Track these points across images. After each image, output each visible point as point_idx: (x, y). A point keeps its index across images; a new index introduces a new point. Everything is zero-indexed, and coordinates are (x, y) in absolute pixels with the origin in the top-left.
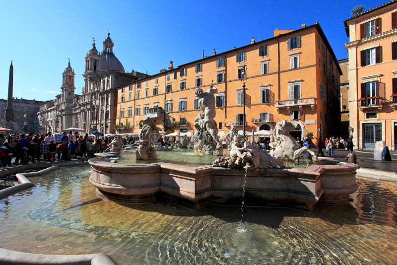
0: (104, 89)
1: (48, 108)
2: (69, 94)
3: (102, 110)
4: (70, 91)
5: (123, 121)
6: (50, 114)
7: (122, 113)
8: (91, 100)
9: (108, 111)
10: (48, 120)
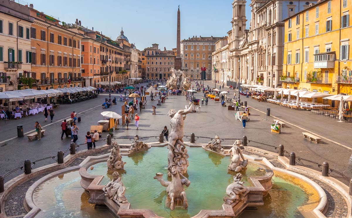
0: (270, 23)
1: (222, 47)
2: (240, 29)
3: (268, 53)
4: (240, 25)
5: (290, 69)
6: (224, 54)
7: (289, 57)
8: (258, 38)
9: (275, 53)
10: (222, 62)
